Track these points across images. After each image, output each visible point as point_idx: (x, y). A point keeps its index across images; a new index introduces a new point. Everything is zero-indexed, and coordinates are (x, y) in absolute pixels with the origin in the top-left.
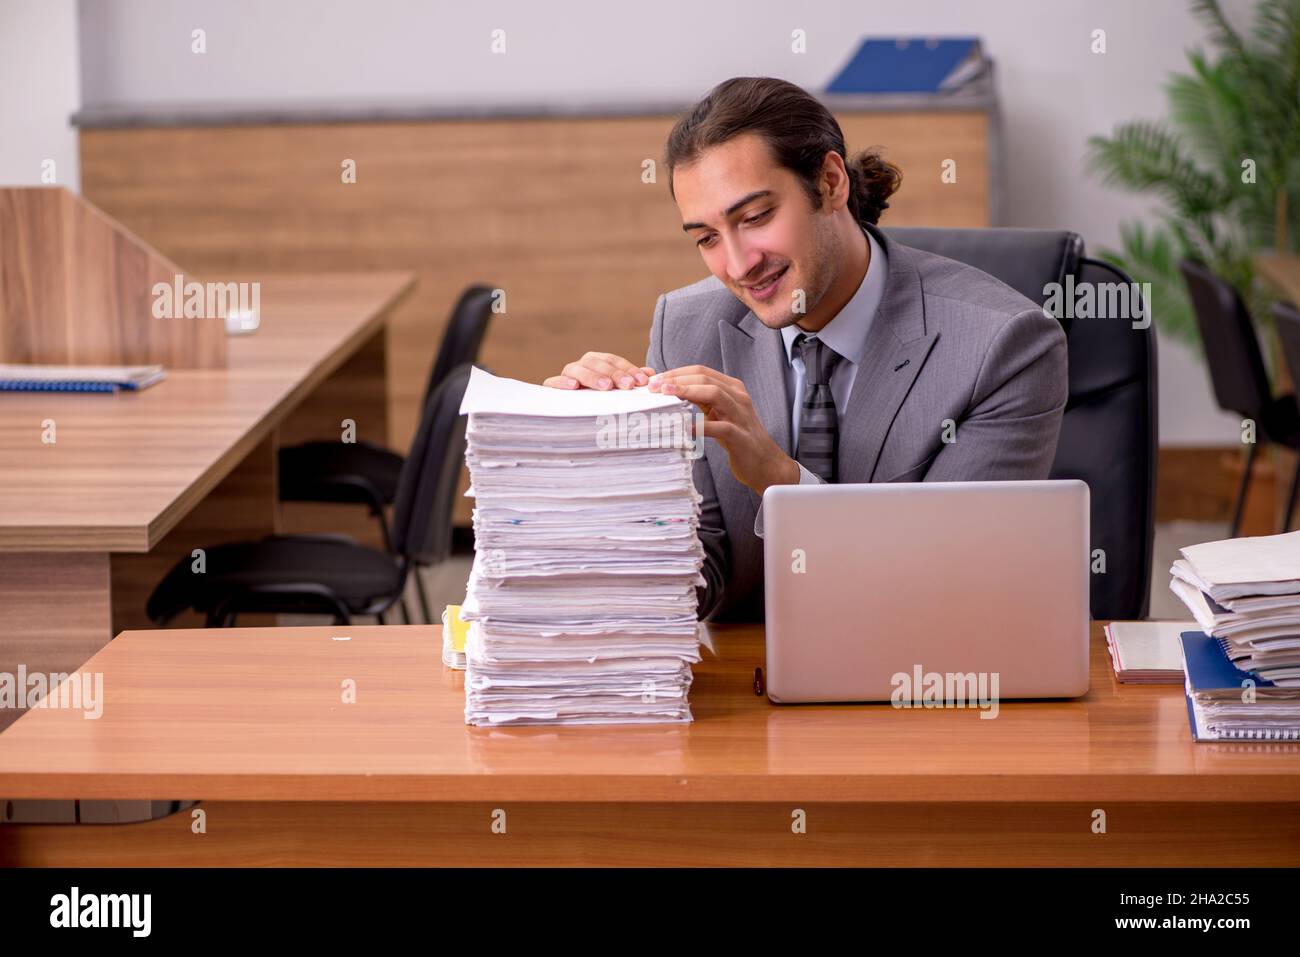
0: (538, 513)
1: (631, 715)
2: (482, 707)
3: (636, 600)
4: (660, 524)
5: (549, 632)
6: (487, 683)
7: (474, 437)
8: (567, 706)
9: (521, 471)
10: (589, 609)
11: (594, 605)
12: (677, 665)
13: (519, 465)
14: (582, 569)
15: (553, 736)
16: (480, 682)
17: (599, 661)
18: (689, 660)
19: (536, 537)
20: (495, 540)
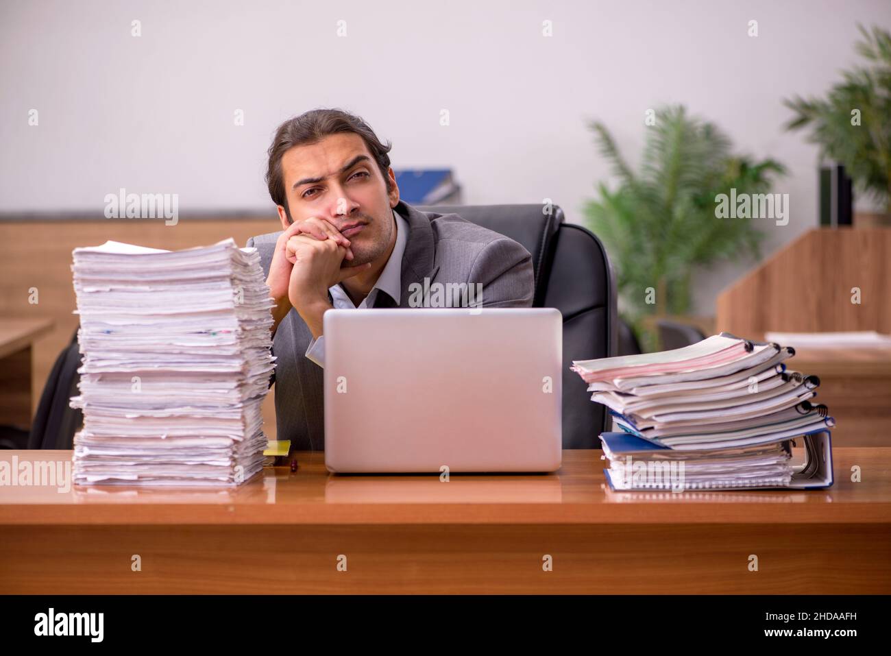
0: (124, 326)
1: (192, 479)
2: (82, 470)
3: (197, 392)
4: (214, 334)
5: (131, 414)
6: (87, 451)
7: (78, 270)
8: (144, 470)
9: (114, 294)
10: (164, 398)
11: (166, 395)
12: (228, 442)
13: (111, 290)
14: (155, 368)
15: (135, 493)
16: (82, 452)
17: (169, 438)
18: (236, 438)
19: (123, 343)
20: (93, 345)
